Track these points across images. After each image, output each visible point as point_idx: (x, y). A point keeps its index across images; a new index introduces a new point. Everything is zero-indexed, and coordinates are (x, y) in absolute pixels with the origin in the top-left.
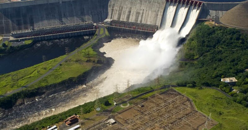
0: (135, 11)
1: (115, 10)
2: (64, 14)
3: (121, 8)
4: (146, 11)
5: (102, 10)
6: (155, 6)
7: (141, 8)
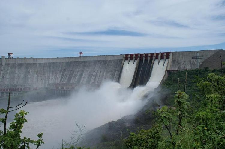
0: (88, 73)
1: (65, 75)
2: (3, 76)
3: (72, 72)
4: (101, 72)
5: (51, 75)
6: (111, 66)
7: (95, 70)
